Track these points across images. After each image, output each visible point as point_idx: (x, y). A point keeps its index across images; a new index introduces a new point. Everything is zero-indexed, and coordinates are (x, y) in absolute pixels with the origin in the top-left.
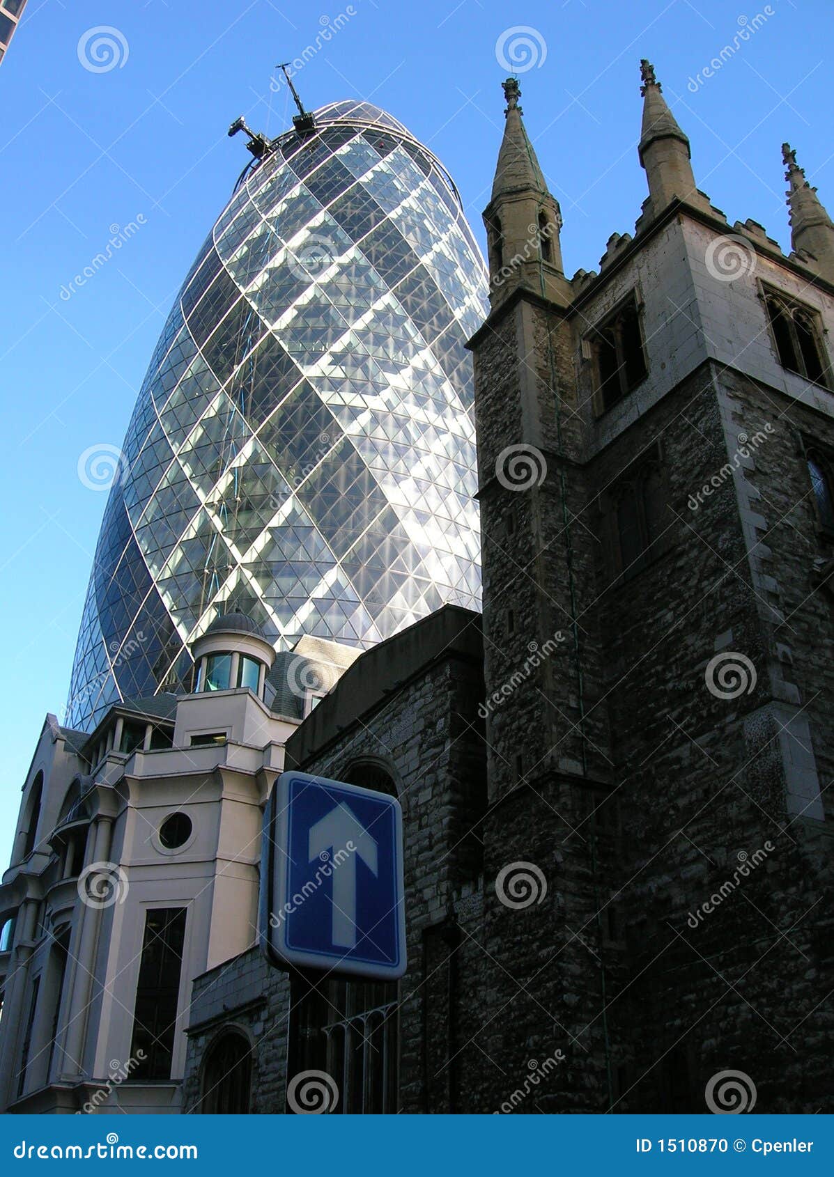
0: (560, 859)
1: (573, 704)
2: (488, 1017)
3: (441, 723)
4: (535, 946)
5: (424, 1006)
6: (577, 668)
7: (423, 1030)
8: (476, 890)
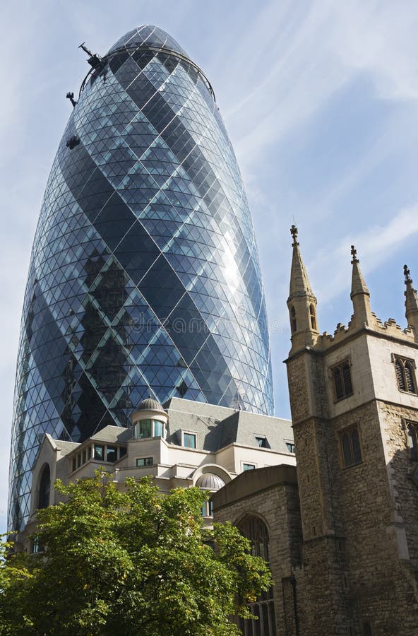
0: (330, 563)
1: (331, 510)
2: (308, 609)
3: (283, 508)
4: (323, 590)
5: (284, 604)
6: (331, 498)
7: (285, 612)
8: (301, 568)
